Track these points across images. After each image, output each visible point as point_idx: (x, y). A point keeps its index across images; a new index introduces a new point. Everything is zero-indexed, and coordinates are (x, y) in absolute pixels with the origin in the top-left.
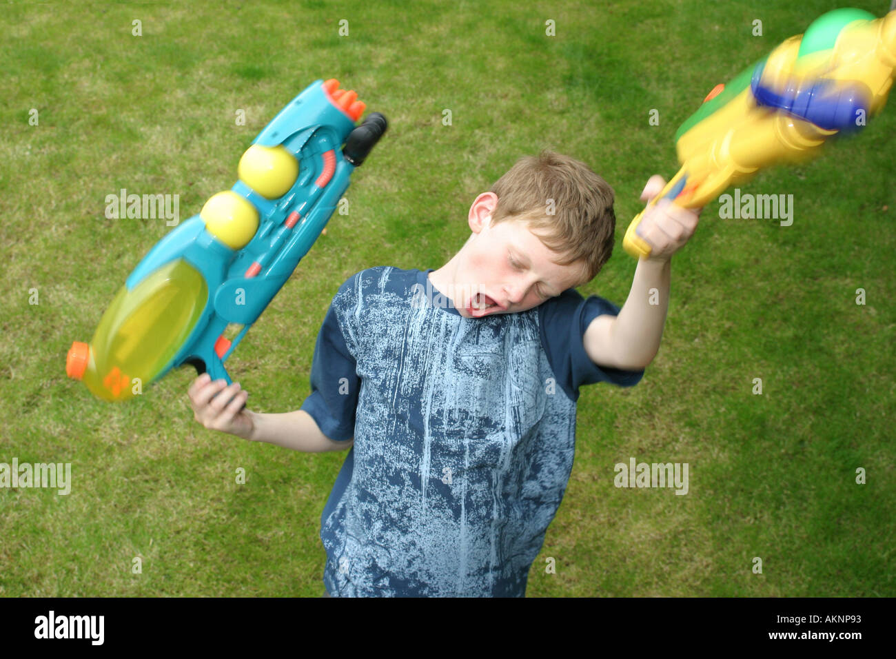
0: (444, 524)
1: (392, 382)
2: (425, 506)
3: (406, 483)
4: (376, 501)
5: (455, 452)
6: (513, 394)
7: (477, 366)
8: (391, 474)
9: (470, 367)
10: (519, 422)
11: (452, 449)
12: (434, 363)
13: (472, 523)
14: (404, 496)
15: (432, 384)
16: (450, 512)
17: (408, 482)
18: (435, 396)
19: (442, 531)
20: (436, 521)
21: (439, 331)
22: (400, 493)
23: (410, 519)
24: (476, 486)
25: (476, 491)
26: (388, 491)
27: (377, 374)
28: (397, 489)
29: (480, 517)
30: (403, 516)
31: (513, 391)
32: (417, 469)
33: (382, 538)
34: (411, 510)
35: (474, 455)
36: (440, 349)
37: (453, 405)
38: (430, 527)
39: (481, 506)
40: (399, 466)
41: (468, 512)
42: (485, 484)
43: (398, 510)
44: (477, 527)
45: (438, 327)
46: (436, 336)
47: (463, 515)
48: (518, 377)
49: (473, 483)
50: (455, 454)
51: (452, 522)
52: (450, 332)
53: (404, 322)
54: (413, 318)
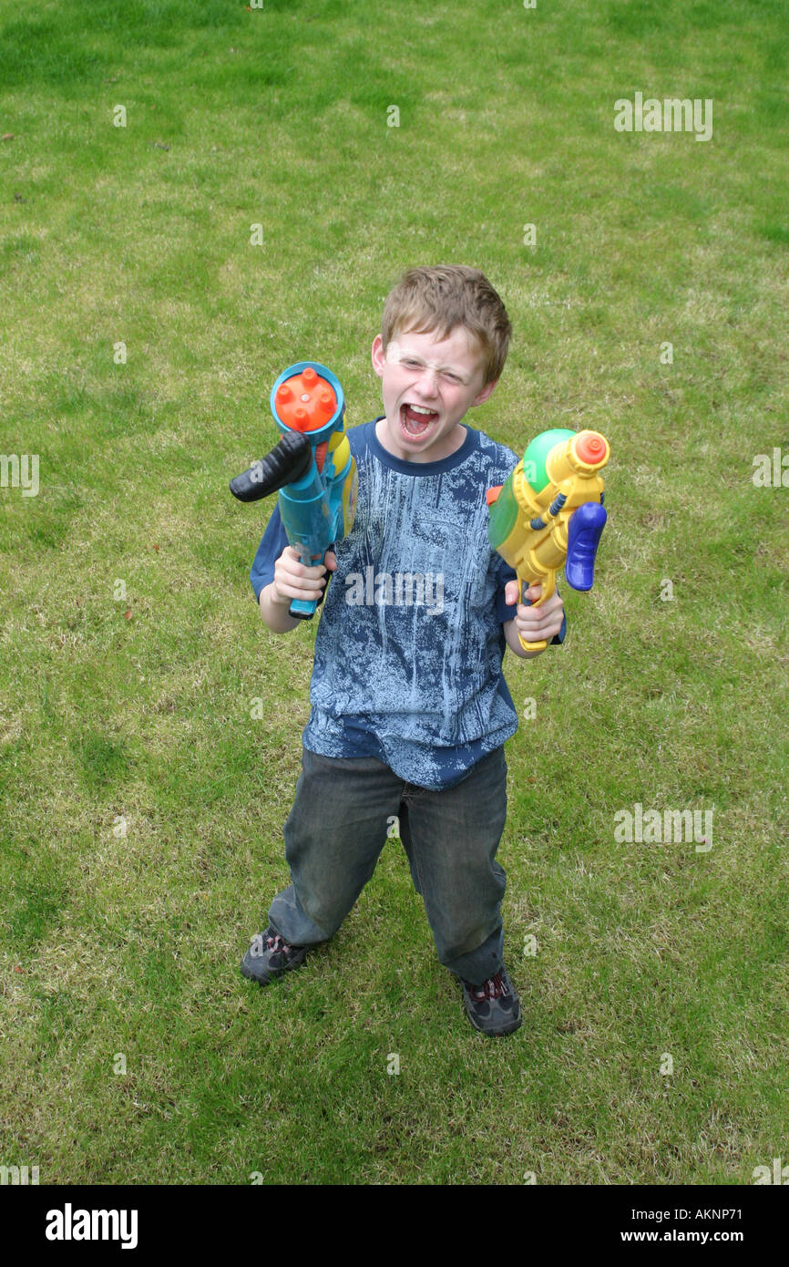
0: (397, 683)
1: (362, 552)
2: (384, 662)
3: (370, 639)
4: (344, 656)
5: (405, 615)
6: (471, 571)
7: (434, 534)
8: (356, 632)
9: (428, 534)
10: (469, 598)
11: (402, 612)
12: (391, 529)
13: (423, 688)
14: (367, 651)
15: (388, 549)
16: (403, 671)
17: (371, 638)
18: (390, 559)
19: (394, 690)
20: (390, 678)
21: (394, 497)
22: (364, 649)
23: (370, 674)
24: (424, 653)
25: (423, 657)
26: (354, 647)
27: (349, 548)
28: (361, 645)
29: (429, 683)
30: (365, 670)
31: (471, 567)
32: (378, 628)
33: (352, 688)
34: (372, 665)
35: (422, 620)
36: (396, 515)
37: (408, 568)
38: (384, 683)
39: (429, 673)
40: (363, 623)
41: (419, 677)
42: (434, 653)
43: (361, 665)
44: (427, 694)
45: (393, 493)
46: (392, 502)
47: (414, 678)
48: (480, 556)
49: (421, 649)
50: (404, 617)
51: (404, 682)
52: (404, 497)
53: (366, 494)
54: (373, 489)
